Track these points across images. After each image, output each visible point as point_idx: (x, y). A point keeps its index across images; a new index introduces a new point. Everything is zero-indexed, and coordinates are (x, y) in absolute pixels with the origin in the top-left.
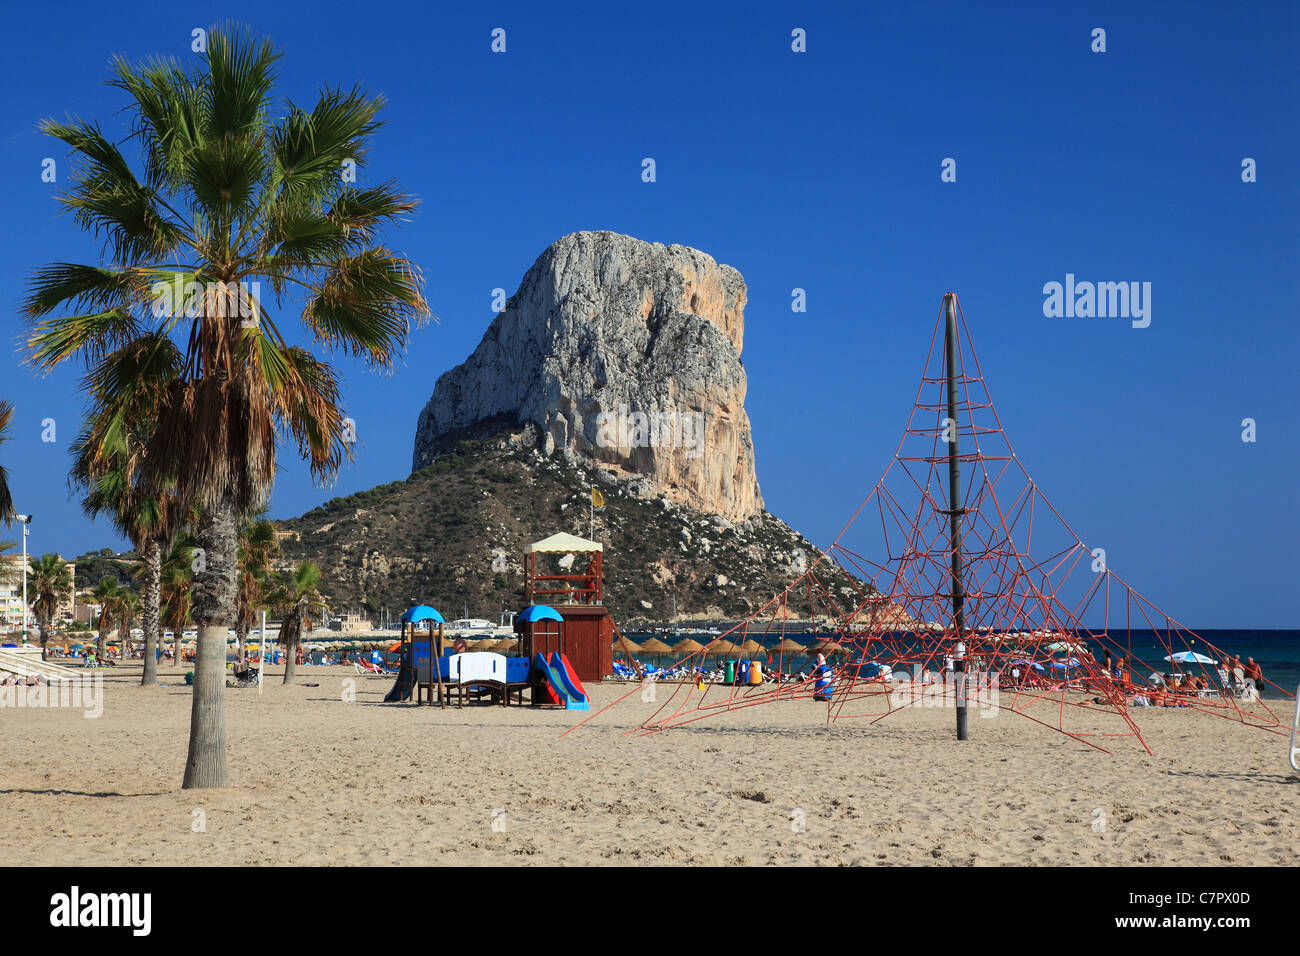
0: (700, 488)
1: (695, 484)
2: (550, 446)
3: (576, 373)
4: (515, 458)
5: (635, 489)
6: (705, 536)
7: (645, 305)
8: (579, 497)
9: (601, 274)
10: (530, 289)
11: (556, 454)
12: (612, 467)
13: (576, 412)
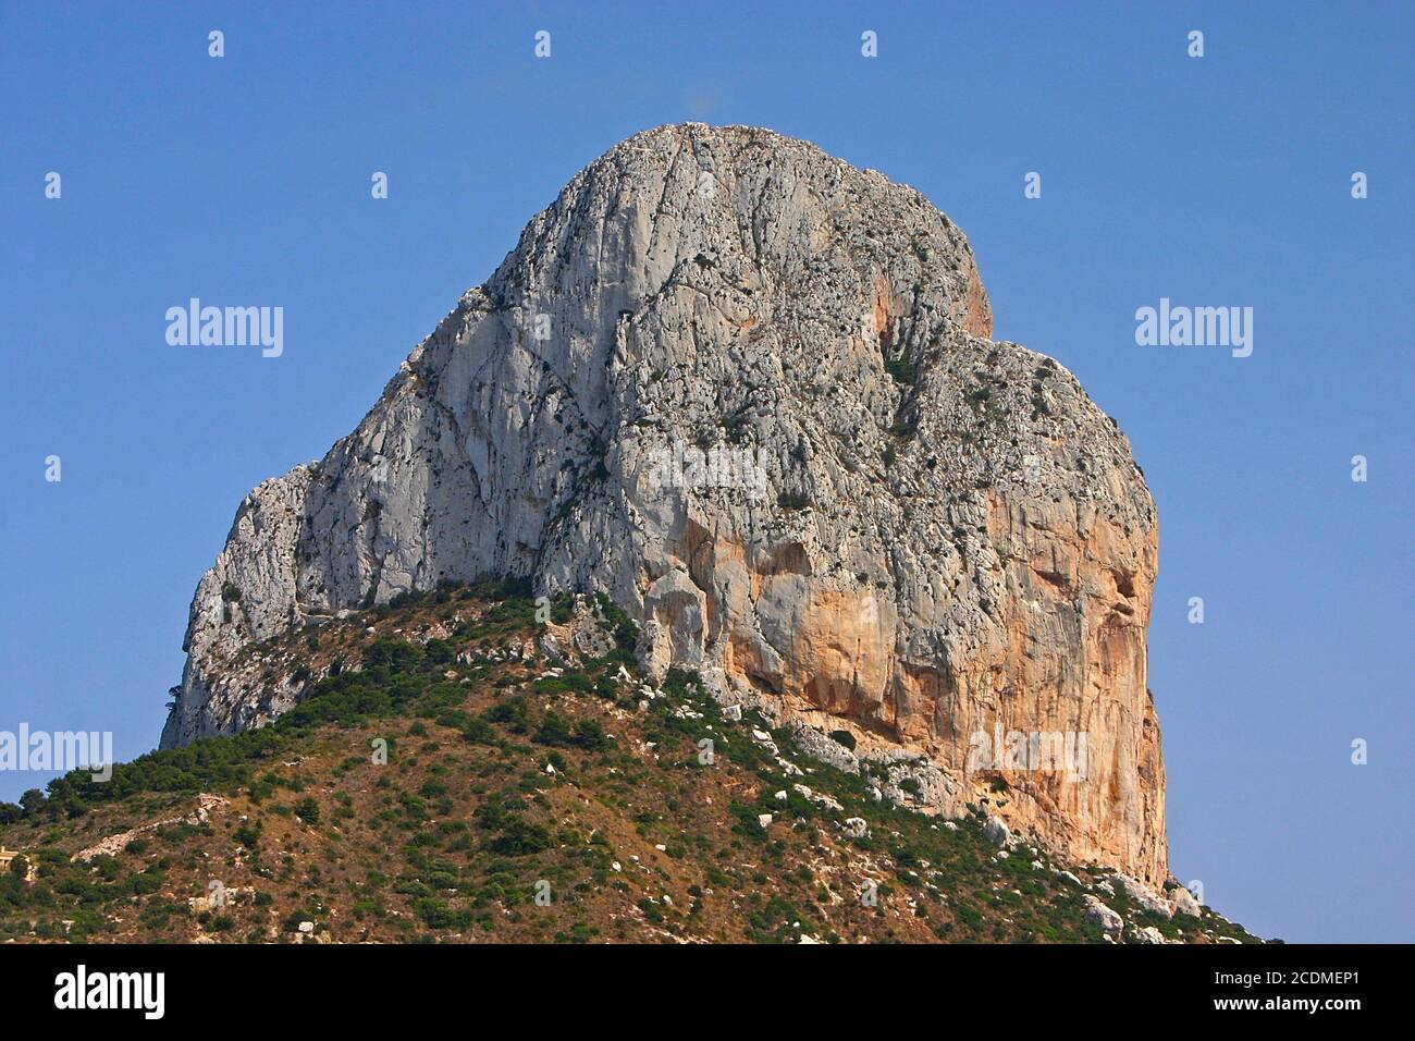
0: (1064, 792)
2: (660, 659)
4: (572, 681)
5: (910, 786)
7: (870, 311)
8: (795, 795)
9: (755, 225)
10: (550, 257)
11: (679, 680)
12: (836, 724)
13: (729, 564)
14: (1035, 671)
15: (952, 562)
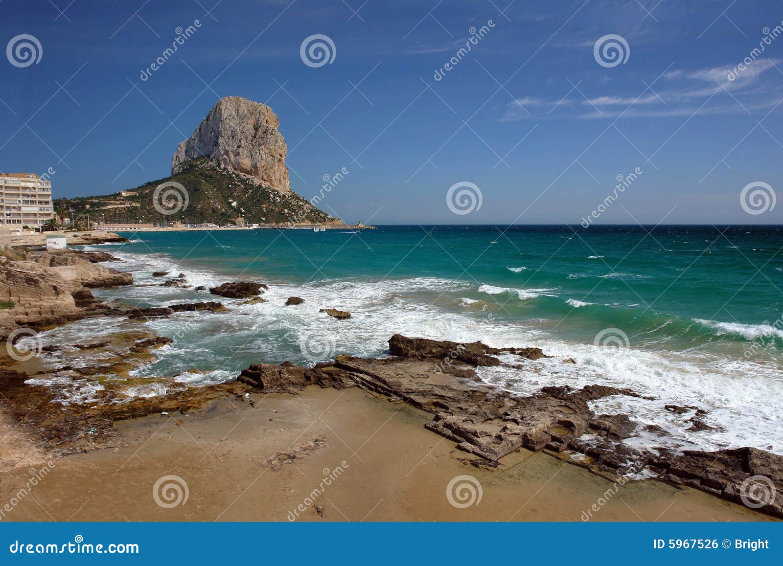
0: (273, 181)
1: (271, 180)
2: (222, 166)
3: (231, 142)
4: (211, 169)
5: (252, 181)
6: (277, 196)
7: (252, 121)
8: (235, 183)
9: (238, 110)
10: (213, 114)
11: (225, 169)
12: (244, 174)
13: (231, 155)
14: (269, 167)
15: (258, 154)
